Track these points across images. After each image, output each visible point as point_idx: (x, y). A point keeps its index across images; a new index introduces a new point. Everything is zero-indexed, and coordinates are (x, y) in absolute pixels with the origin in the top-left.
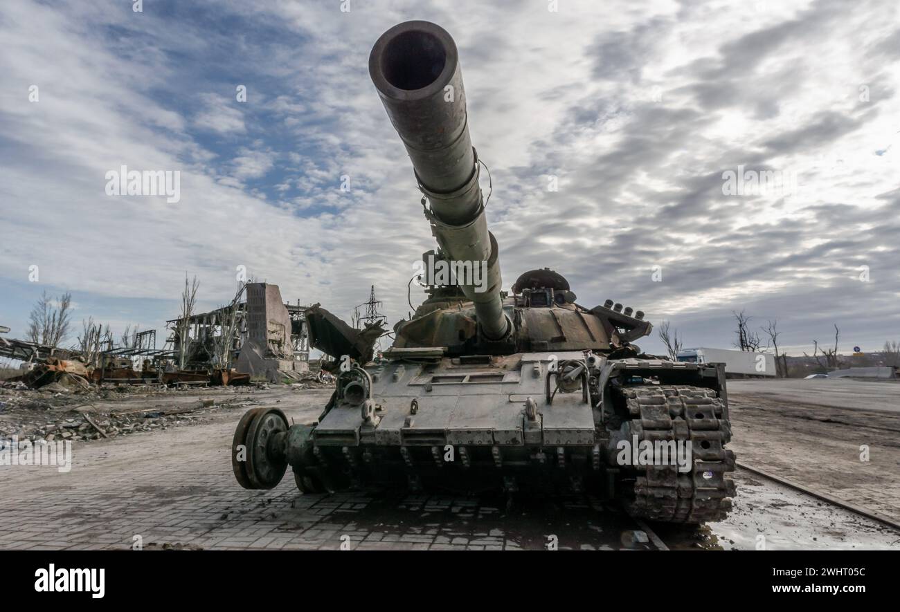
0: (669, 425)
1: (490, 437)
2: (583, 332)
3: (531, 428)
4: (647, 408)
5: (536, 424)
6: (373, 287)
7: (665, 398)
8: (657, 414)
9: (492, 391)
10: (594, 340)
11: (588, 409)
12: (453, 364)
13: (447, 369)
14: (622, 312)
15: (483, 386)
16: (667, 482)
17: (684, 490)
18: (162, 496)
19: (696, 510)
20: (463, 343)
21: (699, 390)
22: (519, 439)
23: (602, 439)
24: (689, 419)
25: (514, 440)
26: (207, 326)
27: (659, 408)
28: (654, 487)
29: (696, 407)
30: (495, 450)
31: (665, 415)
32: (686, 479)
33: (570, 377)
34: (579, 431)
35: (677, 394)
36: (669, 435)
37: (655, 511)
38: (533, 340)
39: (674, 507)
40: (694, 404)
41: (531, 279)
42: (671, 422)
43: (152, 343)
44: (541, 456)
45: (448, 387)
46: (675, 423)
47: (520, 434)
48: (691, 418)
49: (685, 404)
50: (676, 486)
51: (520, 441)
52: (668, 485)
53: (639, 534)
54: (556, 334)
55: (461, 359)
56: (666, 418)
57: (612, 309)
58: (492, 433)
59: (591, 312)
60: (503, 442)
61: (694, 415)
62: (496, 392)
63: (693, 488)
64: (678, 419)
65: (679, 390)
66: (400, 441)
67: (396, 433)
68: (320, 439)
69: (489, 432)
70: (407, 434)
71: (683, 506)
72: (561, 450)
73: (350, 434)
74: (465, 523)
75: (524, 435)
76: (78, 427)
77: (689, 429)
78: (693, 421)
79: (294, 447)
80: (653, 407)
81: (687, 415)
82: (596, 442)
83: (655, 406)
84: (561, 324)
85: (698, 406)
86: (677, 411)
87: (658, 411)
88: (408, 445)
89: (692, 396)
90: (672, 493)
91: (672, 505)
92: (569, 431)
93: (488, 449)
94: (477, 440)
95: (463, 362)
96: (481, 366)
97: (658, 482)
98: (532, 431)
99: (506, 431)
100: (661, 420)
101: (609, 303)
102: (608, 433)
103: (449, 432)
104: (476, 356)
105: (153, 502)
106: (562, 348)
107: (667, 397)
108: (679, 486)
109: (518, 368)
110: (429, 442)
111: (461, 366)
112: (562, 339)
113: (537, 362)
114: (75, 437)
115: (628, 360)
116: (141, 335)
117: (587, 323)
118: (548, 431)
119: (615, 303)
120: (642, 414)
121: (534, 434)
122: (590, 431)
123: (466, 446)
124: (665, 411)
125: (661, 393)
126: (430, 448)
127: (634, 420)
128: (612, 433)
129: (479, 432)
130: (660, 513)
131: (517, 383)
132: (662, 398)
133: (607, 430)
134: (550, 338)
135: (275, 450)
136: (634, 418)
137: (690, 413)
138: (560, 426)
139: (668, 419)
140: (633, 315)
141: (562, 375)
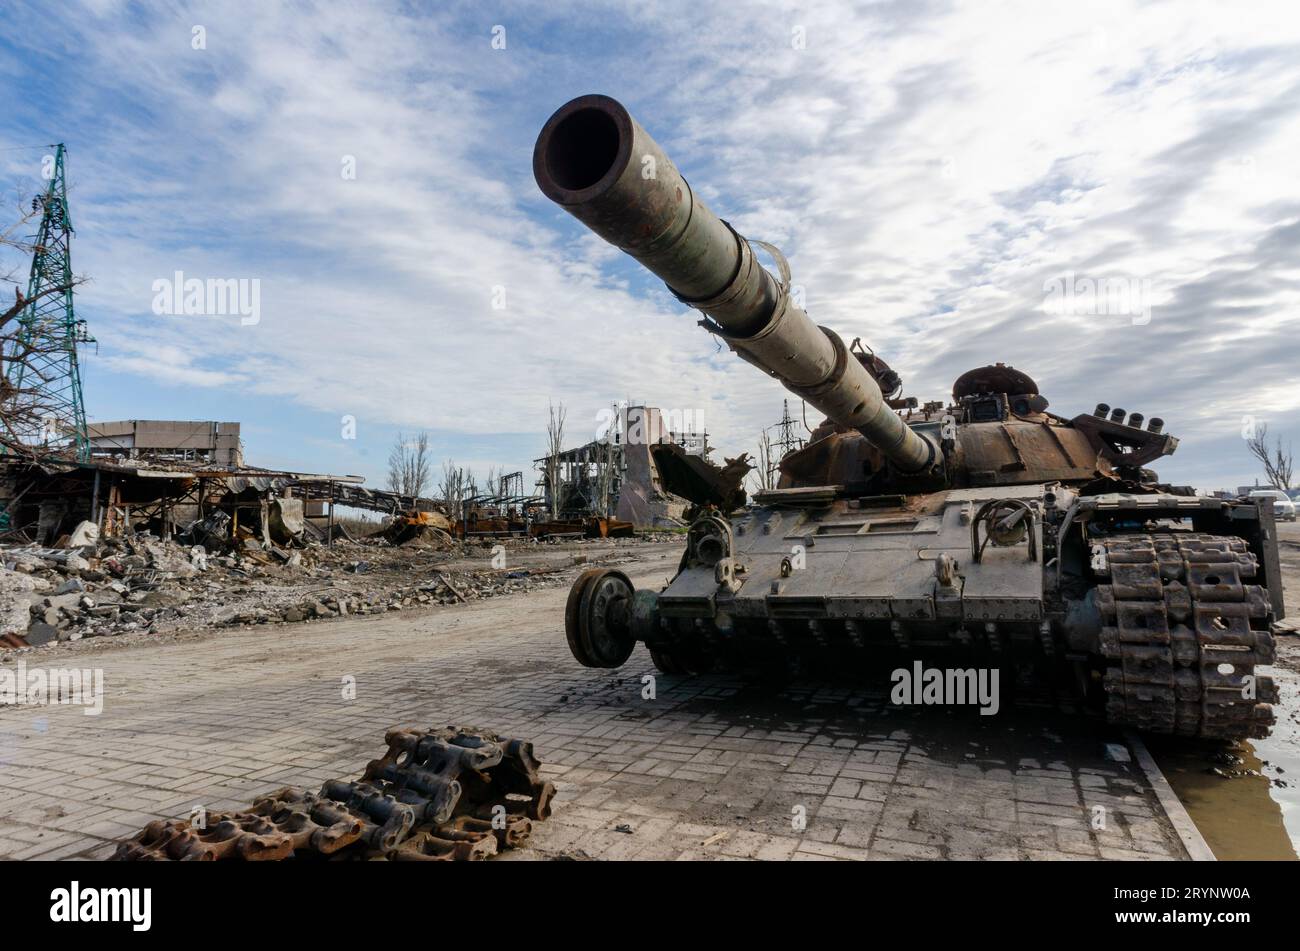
0: (1157, 593)
1: (886, 608)
2: (1055, 455)
3: (945, 596)
4: (1122, 568)
5: (952, 591)
6: (786, 402)
7: (1155, 553)
8: (1139, 578)
9: (897, 545)
10: (1073, 466)
11: (1036, 569)
12: (850, 508)
13: (843, 515)
14: (1126, 422)
15: (885, 538)
16: (1156, 677)
17: (1185, 689)
18: (503, 671)
19: (1210, 719)
20: (868, 478)
21: (1219, 540)
22: (928, 611)
23: (1054, 613)
24: (1193, 584)
25: (921, 612)
26: (580, 464)
27: (1144, 568)
28: (1135, 684)
29: (1207, 566)
30: (895, 625)
31: (1152, 578)
32: (1189, 673)
33: (1004, 525)
34: (1016, 601)
35: (1176, 547)
36: (1157, 607)
37: (1141, 717)
38: (973, 469)
39: (1173, 713)
40: (1205, 562)
41: (977, 381)
42: (1161, 588)
43: (519, 488)
44: (962, 635)
45: (836, 540)
46: (1169, 591)
47: (928, 604)
48: (1196, 583)
49: (1188, 562)
50: (1172, 682)
51: (930, 614)
52: (1158, 681)
53: (1115, 750)
54: (1009, 460)
55: (861, 500)
56: (1155, 583)
57: (1108, 417)
58: (889, 602)
59: (1068, 424)
60: (905, 615)
61: (1204, 578)
62: (902, 546)
63: (1201, 687)
64: (1174, 585)
65: (1180, 541)
66: (766, 612)
67: (760, 601)
68: (668, 609)
69: (884, 601)
70: (775, 603)
71: (1188, 712)
72: (991, 628)
73: (702, 602)
74: (862, 720)
75: (936, 605)
76: (435, 589)
77: (1192, 599)
78: (1200, 588)
79: (638, 618)
80: (1132, 567)
81: (1190, 579)
82: (1046, 616)
83: (1136, 565)
84: (1017, 445)
85: (1210, 565)
86: (1174, 572)
87: (1139, 572)
88: (777, 617)
89: (1202, 550)
90: (1166, 693)
91: (1170, 710)
92: (1001, 601)
93: (884, 623)
94: (868, 612)
95: (864, 505)
96: (889, 510)
97: (1141, 677)
98: (947, 600)
99: (907, 600)
100: (1146, 585)
101: (1103, 409)
102: (1066, 604)
103: (829, 600)
104: (883, 496)
105: (492, 679)
106: (1018, 480)
107: (1157, 550)
108: (1177, 685)
109: (940, 512)
110: (804, 613)
111: (862, 511)
112: (1019, 467)
113: (967, 502)
114: (432, 601)
115: (1106, 496)
116: (506, 479)
117: (1062, 443)
118: (969, 601)
119: (1112, 409)
120: (1114, 577)
121: (950, 604)
122: (1033, 601)
123: (853, 619)
124: (1153, 572)
125: (1149, 545)
126: (807, 621)
127: (1100, 586)
128: (1071, 604)
129: (870, 601)
130: (1153, 721)
131: (935, 533)
132: (1149, 553)
133: (1064, 599)
134: (999, 467)
135: (616, 621)
136: (1102, 584)
137: (1195, 575)
138: (989, 594)
139: (1155, 585)
140: (1144, 427)
141: (994, 521)
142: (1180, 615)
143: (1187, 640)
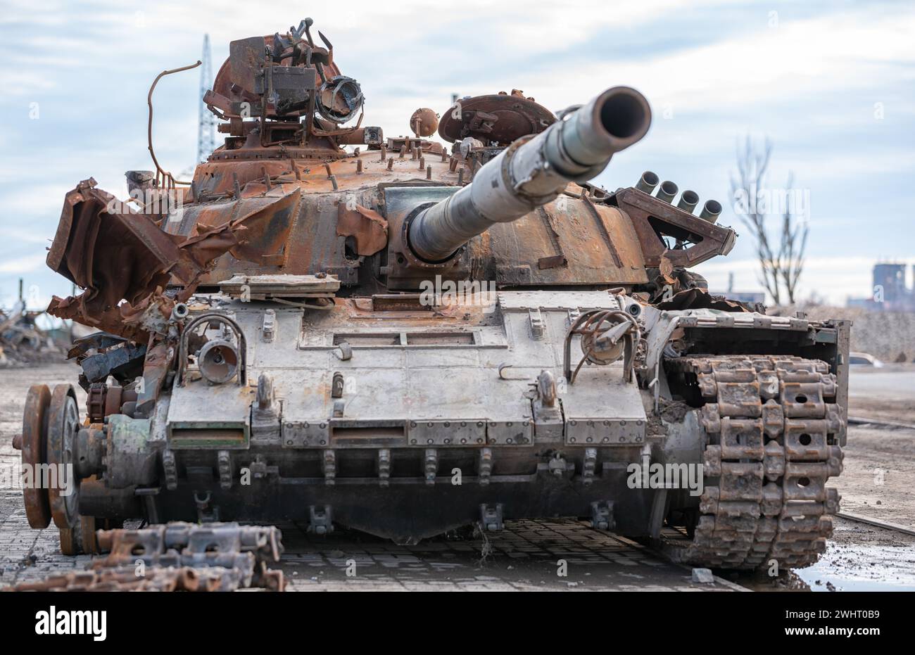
0: (757, 411)
1: (481, 432)
2: (599, 247)
3: (546, 419)
4: (728, 386)
5: (554, 413)
7: (755, 373)
8: (742, 397)
16: (748, 493)
17: (769, 503)
19: (784, 533)
21: (806, 362)
22: (529, 435)
23: (655, 436)
24: (787, 403)
25: (520, 437)
27: (746, 387)
28: (727, 501)
29: (798, 386)
30: (486, 454)
31: (753, 397)
32: (773, 487)
33: (608, 339)
34: (623, 423)
35: (773, 367)
36: (756, 425)
37: (726, 539)
38: (502, 261)
39: (754, 531)
40: (796, 382)
42: (761, 407)
45: (377, 353)
46: (766, 408)
47: (530, 427)
48: (789, 401)
49: (782, 382)
50: (759, 497)
51: (530, 438)
52: (749, 497)
53: (701, 572)
54: (547, 251)
55: (374, 300)
56: (755, 401)
58: (485, 426)
60: (501, 441)
61: (794, 397)
62: (471, 362)
63: (783, 501)
64: (771, 403)
65: (776, 362)
66: (327, 442)
67: (322, 426)
68: (179, 438)
69: (479, 425)
70: (338, 429)
72: (592, 453)
73: (237, 429)
75: (535, 429)
77: (785, 417)
78: (791, 406)
79: (124, 453)
80: (737, 386)
81: (783, 398)
82: (647, 439)
83: (740, 384)
84: (556, 230)
85: (801, 385)
87: (743, 391)
88: (339, 447)
89: (794, 371)
90: (753, 509)
91: (752, 528)
92: (608, 423)
93: (474, 451)
94: (459, 438)
97: (734, 494)
98: (548, 422)
99: (507, 423)
100: (748, 404)
102: (666, 427)
103: (413, 424)
107: (757, 371)
108: (764, 499)
110: (377, 441)
112: (560, 262)
113: (535, 310)
115: (698, 311)
118: (574, 423)
120: (720, 396)
121: (551, 427)
122: (640, 423)
123: (439, 449)
124: (755, 392)
125: (749, 365)
126: (376, 451)
127: (707, 405)
128: (671, 427)
129: (464, 424)
132: (750, 372)
133: (664, 422)
134: (535, 260)
136: (709, 402)
137: (788, 395)
138: (593, 415)
139: (755, 403)
141: (596, 335)
142: (774, 432)
143: (778, 456)
